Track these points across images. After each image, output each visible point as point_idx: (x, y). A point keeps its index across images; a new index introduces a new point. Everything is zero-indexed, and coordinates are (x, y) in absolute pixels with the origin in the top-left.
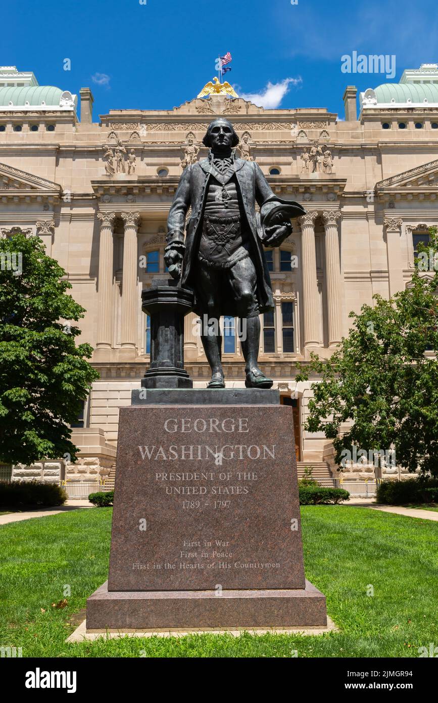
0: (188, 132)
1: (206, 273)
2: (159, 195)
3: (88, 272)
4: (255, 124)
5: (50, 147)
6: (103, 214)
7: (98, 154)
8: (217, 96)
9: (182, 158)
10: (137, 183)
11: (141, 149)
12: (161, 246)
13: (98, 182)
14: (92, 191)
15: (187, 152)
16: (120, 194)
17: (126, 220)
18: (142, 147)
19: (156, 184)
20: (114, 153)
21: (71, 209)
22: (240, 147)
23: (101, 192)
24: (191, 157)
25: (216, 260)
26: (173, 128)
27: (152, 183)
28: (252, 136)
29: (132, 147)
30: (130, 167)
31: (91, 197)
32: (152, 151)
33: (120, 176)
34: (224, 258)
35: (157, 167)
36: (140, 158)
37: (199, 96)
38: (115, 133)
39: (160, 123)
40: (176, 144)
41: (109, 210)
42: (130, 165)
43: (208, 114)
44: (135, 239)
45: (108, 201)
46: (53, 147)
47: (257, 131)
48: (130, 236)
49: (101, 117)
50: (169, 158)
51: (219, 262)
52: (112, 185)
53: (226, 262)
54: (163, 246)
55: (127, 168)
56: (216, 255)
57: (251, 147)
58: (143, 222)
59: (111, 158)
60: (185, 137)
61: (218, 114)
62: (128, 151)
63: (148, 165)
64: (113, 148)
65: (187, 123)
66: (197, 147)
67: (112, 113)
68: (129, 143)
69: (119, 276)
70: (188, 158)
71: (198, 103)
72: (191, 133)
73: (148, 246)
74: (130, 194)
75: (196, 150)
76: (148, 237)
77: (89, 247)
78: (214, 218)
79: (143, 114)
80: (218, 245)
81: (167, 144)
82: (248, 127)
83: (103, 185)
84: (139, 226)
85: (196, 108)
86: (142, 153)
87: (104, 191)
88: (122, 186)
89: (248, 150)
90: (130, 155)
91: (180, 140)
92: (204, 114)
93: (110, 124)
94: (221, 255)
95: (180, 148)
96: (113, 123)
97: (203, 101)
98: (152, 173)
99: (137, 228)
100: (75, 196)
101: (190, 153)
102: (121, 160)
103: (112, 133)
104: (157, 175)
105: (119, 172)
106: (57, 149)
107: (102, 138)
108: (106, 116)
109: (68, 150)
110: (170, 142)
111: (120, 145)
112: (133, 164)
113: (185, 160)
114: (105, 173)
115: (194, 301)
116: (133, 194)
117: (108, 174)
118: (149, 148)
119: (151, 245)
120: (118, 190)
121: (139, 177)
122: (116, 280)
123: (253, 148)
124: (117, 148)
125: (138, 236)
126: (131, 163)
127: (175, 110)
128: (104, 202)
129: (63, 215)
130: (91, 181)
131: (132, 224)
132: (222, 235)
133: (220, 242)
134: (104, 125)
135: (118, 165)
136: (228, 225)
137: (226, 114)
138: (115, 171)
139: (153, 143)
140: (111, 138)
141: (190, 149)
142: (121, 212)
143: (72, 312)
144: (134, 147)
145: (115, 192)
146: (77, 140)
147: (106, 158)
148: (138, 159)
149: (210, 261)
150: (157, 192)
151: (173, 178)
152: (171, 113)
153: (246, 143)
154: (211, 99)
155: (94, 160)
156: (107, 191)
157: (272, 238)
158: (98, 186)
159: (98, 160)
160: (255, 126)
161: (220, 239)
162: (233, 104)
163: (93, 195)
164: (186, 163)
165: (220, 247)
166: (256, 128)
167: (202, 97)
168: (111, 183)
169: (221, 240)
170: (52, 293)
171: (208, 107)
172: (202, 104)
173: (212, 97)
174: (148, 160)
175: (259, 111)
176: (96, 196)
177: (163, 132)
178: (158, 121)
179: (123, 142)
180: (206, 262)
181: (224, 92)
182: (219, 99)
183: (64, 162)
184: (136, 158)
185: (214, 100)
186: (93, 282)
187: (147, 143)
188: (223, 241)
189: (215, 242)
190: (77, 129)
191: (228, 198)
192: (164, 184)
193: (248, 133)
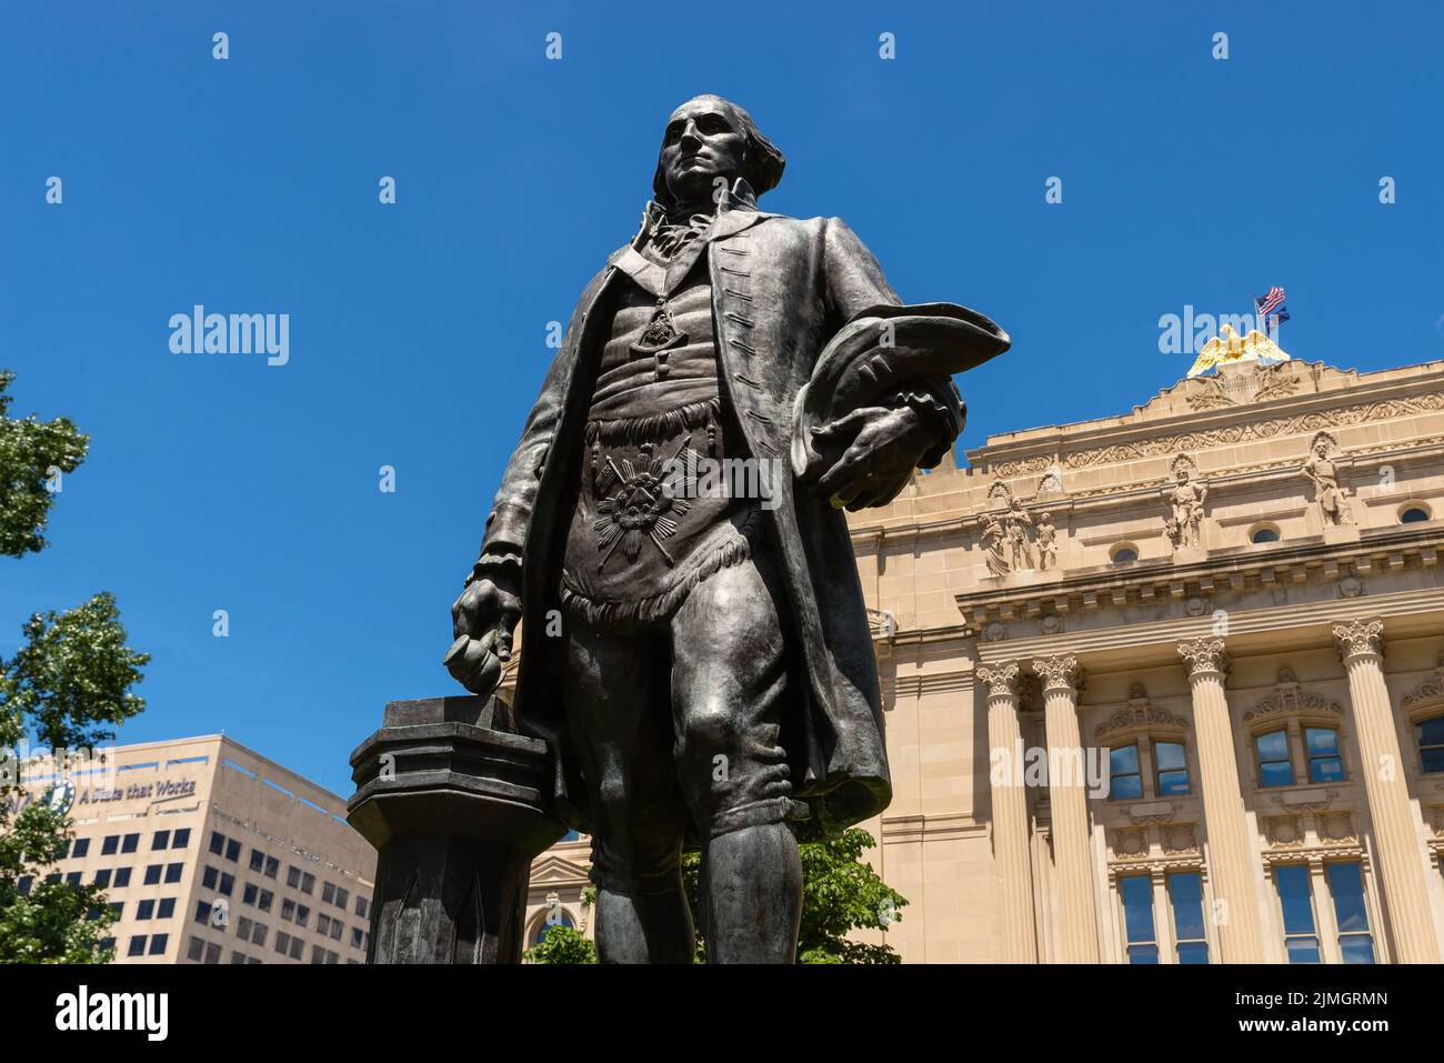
0: (1176, 456)
1: (585, 655)
2: (1120, 608)
3: (969, 810)
4: (1343, 411)
5: (863, 535)
6: (991, 667)
7: (969, 537)
8: (1235, 365)
9: (1168, 515)
10: (1063, 587)
11: (1068, 510)
12: (1138, 731)
13: (972, 596)
14: (960, 620)
15: (1175, 501)
16: (1025, 619)
17: (1045, 679)
18: (1068, 506)
19: (1108, 585)
20: (1004, 529)
21: (919, 666)
22: (1308, 469)
23: (980, 618)
24: (1188, 511)
25: (618, 592)
26: (1137, 453)
27: (1098, 583)
28: (1339, 441)
29: (1046, 509)
30: (1043, 554)
31: (962, 634)
32: (1092, 511)
33: (1023, 576)
34: (649, 577)
35: (1108, 547)
36: (1066, 530)
37: (1191, 374)
38: (1003, 485)
39: (1104, 448)
40: (1148, 486)
41: (1004, 657)
42: (1043, 549)
43: (1217, 408)
44: (1073, 720)
45: (1000, 636)
46: (871, 534)
47: (1350, 427)
48: (1060, 712)
49: (970, 455)
50: (1136, 522)
51: (628, 598)
52: (1004, 599)
53: (655, 597)
54: (1145, 731)
55: (1037, 558)
56: (621, 569)
57: (1338, 465)
58: (1090, 678)
59: (997, 539)
60: (1168, 467)
61: (1243, 403)
62: (1036, 520)
63: (1087, 543)
64: (1001, 516)
65: (1168, 436)
66: (1200, 487)
67: (992, 442)
68: (1038, 501)
69: (1043, 814)
70: (1180, 514)
71: (1191, 389)
72: (1181, 456)
73: (1108, 734)
74: (1048, 615)
75: (1198, 493)
76: (1104, 714)
77: (967, 751)
78: (614, 424)
79: (1064, 433)
80: (626, 529)
81: (1128, 489)
82: (1325, 422)
83: (983, 602)
84: (1078, 688)
85: (1189, 400)
86: (1070, 518)
87: (988, 615)
88: (1028, 600)
89: (1331, 473)
90: (1041, 527)
91: (1158, 477)
92: (1210, 409)
93: (990, 467)
94: (637, 567)
95: (1158, 494)
96: (997, 463)
97: (1203, 382)
98: (1099, 559)
99: (1076, 693)
100: (925, 635)
101: (1184, 503)
102: (1020, 541)
103: (998, 484)
104: (1111, 562)
105: (1018, 569)
106: (878, 537)
107: (976, 498)
108: (980, 452)
109: (902, 537)
110: (1134, 486)
111: (1015, 507)
112: (1051, 545)
113: (1174, 520)
114: (988, 574)
115: (553, 783)
116: (1058, 615)
117: (994, 576)
118: (1086, 505)
119: (1115, 732)
120: (1020, 610)
121: (1067, 572)
122: (1038, 825)
123: (1347, 468)
124: (1010, 515)
125: (1078, 713)
126: (1045, 543)
127: (1137, 412)
128: (989, 640)
129: (903, 681)
130: (956, 597)
131: (1062, 684)
132: (640, 484)
133: (633, 514)
134: (977, 471)
135: (1015, 554)
136: (665, 442)
137: (1264, 400)
138: (1011, 567)
139: (1093, 492)
140: (996, 496)
141: (1183, 493)
142: (1032, 660)
143: (869, 907)
144: (1050, 509)
145: (1015, 615)
146: (921, 512)
147: (987, 542)
148: (1062, 534)
149: (596, 602)
150: (1112, 602)
151: (1147, 564)
152: (1128, 421)
153: (1323, 457)
154: (1220, 374)
155: (962, 549)
156: (993, 614)
157: (842, 462)
158: (974, 607)
159: (971, 549)
160: (1343, 415)
161: (632, 504)
162: (1278, 375)
163: (964, 628)
164: (1178, 526)
165: (635, 535)
166: (1345, 421)
167: (1200, 373)
168: (1002, 595)
169: (639, 504)
170: (816, 860)
171: (1217, 393)
172: (1202, 389)
173: (1225, 371)
174: (1085, 533)
175: (1347, 380)
176: (972, 629)
177: (1114, 465)
178: (1099, 443)
179: (1022, 501)
180: (583, 608)
181: (1251, 354)
182: (1241, 371)
183: (896, 563)
184: (1056, 532)
185: (1230, 375)
186: (982, 832)
187: (1079, 494)
188: (646, 511)
189: (615, 521)
190: (919, 489)
191: (671, 341)
192: (1128, 582)
193: (1327, 436)
